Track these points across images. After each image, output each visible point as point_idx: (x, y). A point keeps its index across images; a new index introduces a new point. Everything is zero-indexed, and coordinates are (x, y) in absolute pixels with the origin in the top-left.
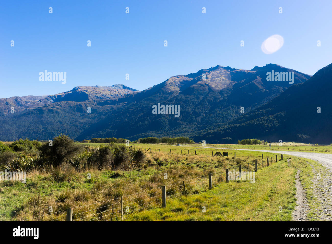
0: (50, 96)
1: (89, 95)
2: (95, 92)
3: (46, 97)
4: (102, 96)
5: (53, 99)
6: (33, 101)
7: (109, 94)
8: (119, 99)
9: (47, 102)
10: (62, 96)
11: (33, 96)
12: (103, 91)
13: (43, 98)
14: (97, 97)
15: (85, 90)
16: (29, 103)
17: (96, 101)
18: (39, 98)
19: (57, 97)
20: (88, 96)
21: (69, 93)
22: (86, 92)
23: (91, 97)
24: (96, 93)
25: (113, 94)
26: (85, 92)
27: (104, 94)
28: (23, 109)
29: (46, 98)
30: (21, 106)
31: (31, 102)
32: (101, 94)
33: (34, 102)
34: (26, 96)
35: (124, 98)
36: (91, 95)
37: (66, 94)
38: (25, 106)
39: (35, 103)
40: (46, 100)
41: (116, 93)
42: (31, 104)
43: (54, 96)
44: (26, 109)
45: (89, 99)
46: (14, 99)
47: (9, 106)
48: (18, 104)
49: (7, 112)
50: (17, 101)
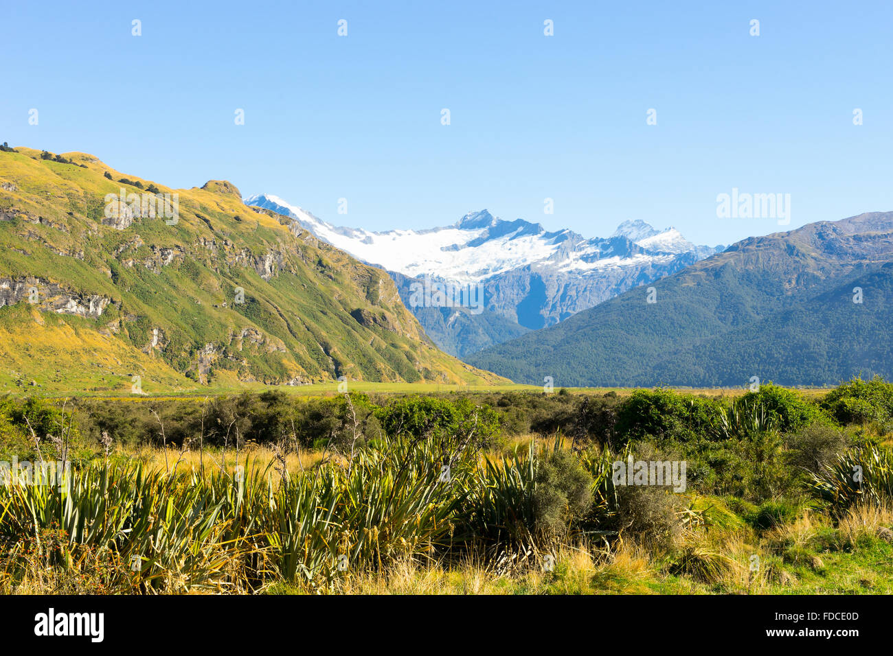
6: (880, 233)
11: (881, 214)
16: (865, 241)
28: (847, 265)
30: (841, 254)
31: (873, 238)
33: (886, 236)
34: (854, 218)
38: (853, 255)
39: (890, 240)
46: (814, 232)
47: (797, 259)
48: (830, 248)
49: (794, 282)
50: (823, 239)
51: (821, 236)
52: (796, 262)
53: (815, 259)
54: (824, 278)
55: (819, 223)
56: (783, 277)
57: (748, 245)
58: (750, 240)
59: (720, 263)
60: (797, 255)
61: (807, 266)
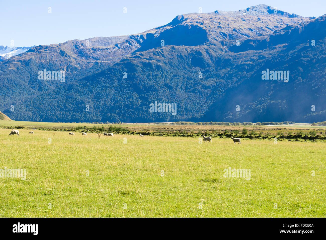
0: (132, 36)
1: (208, 31)
2: (218, 25)
3: (126, 38)
4: (234, 33)
5: (139, 42)
6: (104, 47)
7: (246, 27)
8: (271, 36)
9: (130, 47)
10: (156, 36)
11: (105, 38)
12: (233, 23)
13: (120, 40)
14: (224, 34)
15: (198, 21)
16: (98, 51)
17: (225, 43)
18: (114, 41)
19: (145, 38)
20: (206, 34)
21: (167, 30)
22: (202, 26)
23: (213, 34)
24: (221, 27)
25: (253, 28)
26: (199, 25)
27: (237, 28)
28: (90, 62)
29: (126, 41)
30: (87, 57)
31: (102, 49)
32: (230, 29)
33: (107, 49)
34: (92, 39)
35: (281, 35)
36: (212, 31)
37: (162, 31)
38: (93, 57)
39: (110, 51)
40: (127, 44)
41: (259, 25)
42: (102, 52)
43: (139, 36)
44: (97, 63)
45: (210, 39)
46: (73, 44)
47: (66, 58)
48: (81, 53)
49: (65, 70)
50: (77, 48)
51: (76, 47)
52: (65, 60)
53: (75, 59)
54: (80, 68)
55: (74, 40)
56: (60, 67)
57: (40, 49)
58: (41, 47)
59: (28, 58)
60: (66, 56)
61: (71, 62)
